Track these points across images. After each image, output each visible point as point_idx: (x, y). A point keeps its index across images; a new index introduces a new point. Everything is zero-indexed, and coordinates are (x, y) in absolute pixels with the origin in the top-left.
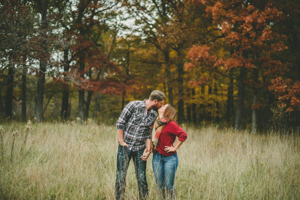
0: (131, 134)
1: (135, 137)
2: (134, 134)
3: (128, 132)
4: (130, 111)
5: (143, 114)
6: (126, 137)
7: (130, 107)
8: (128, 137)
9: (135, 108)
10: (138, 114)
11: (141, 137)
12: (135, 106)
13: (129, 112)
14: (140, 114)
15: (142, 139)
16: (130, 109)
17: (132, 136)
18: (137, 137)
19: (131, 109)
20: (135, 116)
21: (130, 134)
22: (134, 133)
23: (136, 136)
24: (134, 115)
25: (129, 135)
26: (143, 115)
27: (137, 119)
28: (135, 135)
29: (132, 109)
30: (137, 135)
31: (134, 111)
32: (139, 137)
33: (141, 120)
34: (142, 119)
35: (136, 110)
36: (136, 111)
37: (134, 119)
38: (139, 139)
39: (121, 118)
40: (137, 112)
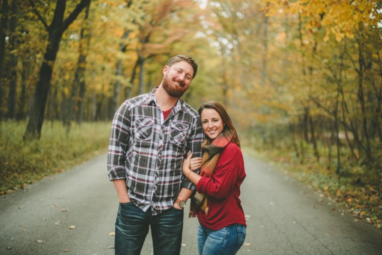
0: (142, 172)
1: (151, 178)
2: (149, 171)
3: (135, 170)
4: (121, 121)
5: (154, 118)
6: (133, 183)
7: (120, 113)
8: (136, 181)
9: (129, 109)
10: (142, 120)
11: (168, 179)
12: (129, 107)
13: (121, 124)
14: (147, 120)
15: (170, 182)
16: (121, 117)
17: (146, 177)
18: (158, 179)
19: (123, 116)
20: (136, 129)
21: (139, 173)
22: (148, 169)
23: (155, 175)
24: (133, 127)
25: (137, 175)
26: (156, 120)
27: (144, 133)
28: (151, 173)
29: (125, 116)
30: (157, 174)
31: (130, 118)
32: (163, 179)
33: (155, 133)
34: (155, 129)
35: (134, 113)
36: (134, 117)
37: (137, 135)
38: (164, 182)
39: (112, 145)
40: (136, 119)
